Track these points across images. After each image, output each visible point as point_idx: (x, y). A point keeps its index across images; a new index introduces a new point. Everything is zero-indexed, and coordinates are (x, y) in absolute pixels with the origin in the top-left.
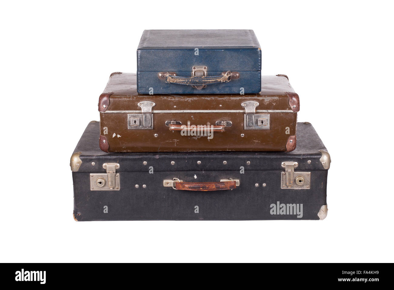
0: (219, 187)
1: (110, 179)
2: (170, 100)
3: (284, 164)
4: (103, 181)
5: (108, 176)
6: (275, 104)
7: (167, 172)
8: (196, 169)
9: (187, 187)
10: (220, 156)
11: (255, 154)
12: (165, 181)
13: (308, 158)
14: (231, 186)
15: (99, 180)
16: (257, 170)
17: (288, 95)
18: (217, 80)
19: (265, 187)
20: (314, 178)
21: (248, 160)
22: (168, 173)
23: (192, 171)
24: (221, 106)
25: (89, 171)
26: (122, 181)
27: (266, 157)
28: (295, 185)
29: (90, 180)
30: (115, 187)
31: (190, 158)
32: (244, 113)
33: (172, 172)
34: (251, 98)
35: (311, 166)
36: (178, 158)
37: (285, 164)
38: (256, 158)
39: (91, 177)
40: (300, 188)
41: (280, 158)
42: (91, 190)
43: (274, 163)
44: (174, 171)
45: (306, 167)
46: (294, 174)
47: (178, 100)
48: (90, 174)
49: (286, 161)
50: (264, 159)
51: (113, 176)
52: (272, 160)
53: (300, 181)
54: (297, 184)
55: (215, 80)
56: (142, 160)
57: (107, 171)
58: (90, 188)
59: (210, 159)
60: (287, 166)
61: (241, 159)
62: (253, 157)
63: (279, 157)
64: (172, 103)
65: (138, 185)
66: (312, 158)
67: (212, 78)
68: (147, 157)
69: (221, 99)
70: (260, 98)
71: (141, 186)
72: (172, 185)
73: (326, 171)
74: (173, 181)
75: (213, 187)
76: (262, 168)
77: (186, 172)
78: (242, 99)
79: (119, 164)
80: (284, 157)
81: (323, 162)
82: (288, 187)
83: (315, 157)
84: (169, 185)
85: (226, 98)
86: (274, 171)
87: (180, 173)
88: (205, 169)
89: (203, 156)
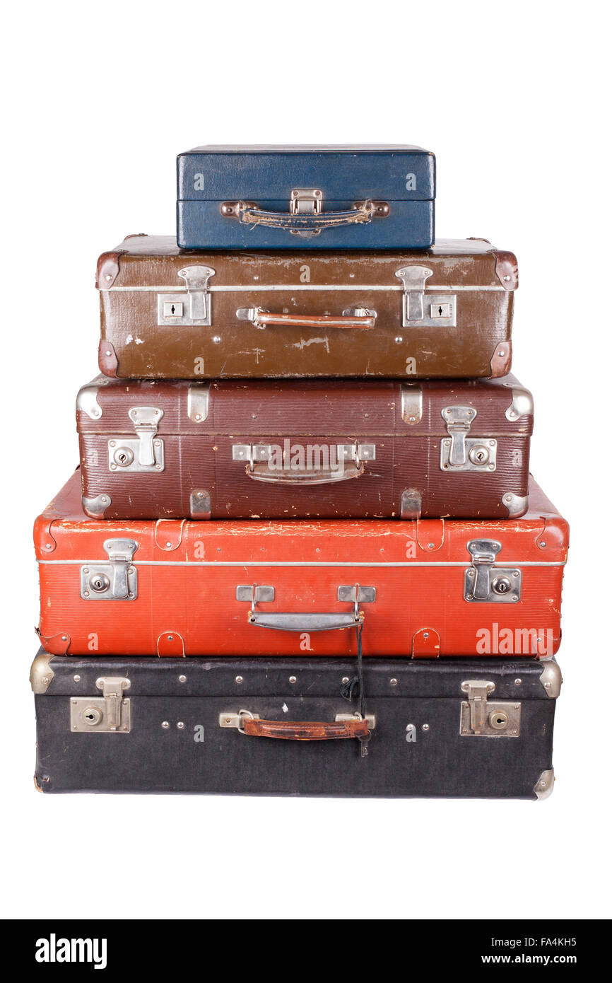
0: (334, 733)
1: (110, 710)
2: (245, 265)
3: (469, 685)
4: (97, 714)
5: (106, 703)
6: (466, 273)
7: (228, 699)
8: (286, 692)
9: (268, 729)
10: (336, 667)
11: (407, 664)
12: (223, 716)
13: (515, 674)
14: (357, 731)
15: (89, 712)
16: (413, 697)
17: (494, 256)
18: (346, 219)
19: (429, 732)
20: (528, 714)
21: (393, 677)
22: (231, 699)
23: (279, 698)
24: (352, 276)
25: (69, 693)
26: (137, 714)
27: (431, 670)
28: (489, 728)
29: (70, 710)
30: (121, 725)
31: (274, 671)
32: (402, 292)
33: (238, 699)
34: (415, 259)
35: (522, 690)
36: (249, 670)
37: (467, 685)
38: (409, 673)
39: (72, 705)
40: (499, 736)
41: (458, 673)
42: (72, 730)
43: (447, 682)
44: (241, 696)
45: (512, 693)
46: (486, 706)
47: (262, 264)
48: (69, 699)
49: (470, 679)
50: (426, 674)
51: (117, 703)
52: (441, 676)
53: (499, 721)
54: (494, 727)
55: (341, 220)
56: (177, 672)
57: (105, 694)
58: (69, 726)
59: (314, 672)
60: (472, 689)
61: (379, 674)
62: (403, 670)
63: (456, 670)
64: (249, 271)
65: (169, 722)
66: (523, 674)
67: (336, 216)
68: (187, 667)
69: (353, 261)
70: (436, 261)
71: (173, 725)
72: (237, 726)
73: (554, 700)
74: (239, 717)
75: (320, 731)
76: (421, 694)
77: (265, 698)
78: (397, 262)
79: (131, 680)
80: (467, 670)
81: (547, 682)
82: (474, 733)
83: (531, 672)
84: (230, 725)
85: (363, 261)
86: (446, 700)
87: (254, 700)
88: (306, 693)
89: (301, 667)
